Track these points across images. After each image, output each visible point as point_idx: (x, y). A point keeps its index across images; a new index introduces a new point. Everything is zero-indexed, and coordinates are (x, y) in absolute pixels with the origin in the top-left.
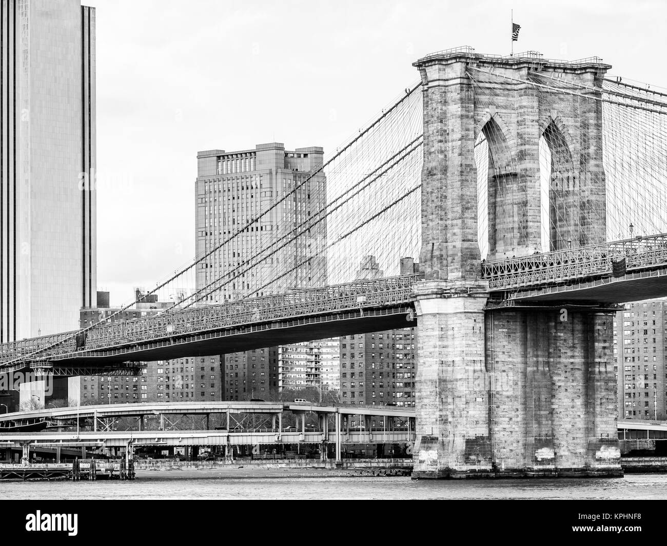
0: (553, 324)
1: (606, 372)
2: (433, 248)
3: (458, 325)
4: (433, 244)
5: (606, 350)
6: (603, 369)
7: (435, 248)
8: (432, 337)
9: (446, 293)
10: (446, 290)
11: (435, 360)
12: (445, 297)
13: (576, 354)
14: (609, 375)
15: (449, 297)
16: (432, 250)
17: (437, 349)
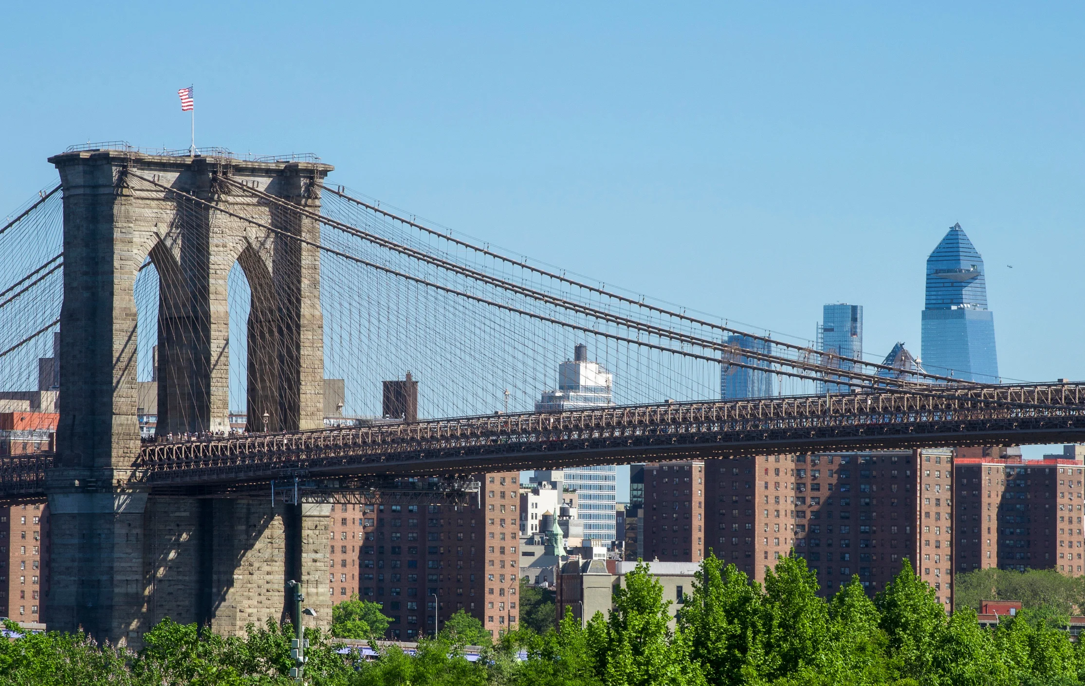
0: (244, 527)
1: (317, 593)
2: (74, 421)
3: (106, 531)
4: (74, 416)
5: (318, 564)
6: (312, 590)
7: (77, 422)
8: (70, 547)
9: (90, 486)
10: (90, 482)
11: (73, 578)
12: (88, 491)
13: (275, 569)
14: (321, 598)
15: (96, 491)
16: (73, 425)
17: (76, 564)
